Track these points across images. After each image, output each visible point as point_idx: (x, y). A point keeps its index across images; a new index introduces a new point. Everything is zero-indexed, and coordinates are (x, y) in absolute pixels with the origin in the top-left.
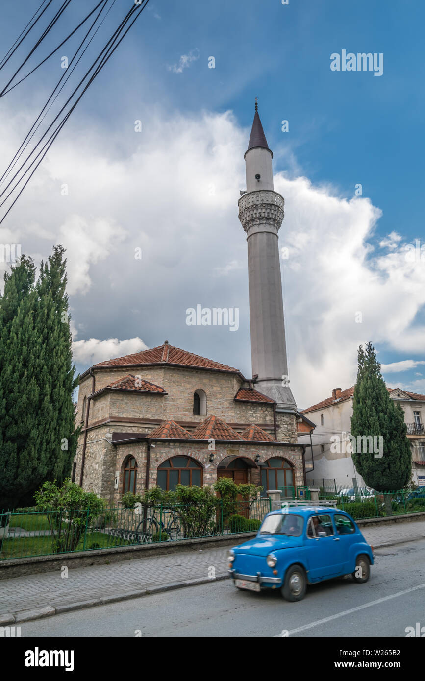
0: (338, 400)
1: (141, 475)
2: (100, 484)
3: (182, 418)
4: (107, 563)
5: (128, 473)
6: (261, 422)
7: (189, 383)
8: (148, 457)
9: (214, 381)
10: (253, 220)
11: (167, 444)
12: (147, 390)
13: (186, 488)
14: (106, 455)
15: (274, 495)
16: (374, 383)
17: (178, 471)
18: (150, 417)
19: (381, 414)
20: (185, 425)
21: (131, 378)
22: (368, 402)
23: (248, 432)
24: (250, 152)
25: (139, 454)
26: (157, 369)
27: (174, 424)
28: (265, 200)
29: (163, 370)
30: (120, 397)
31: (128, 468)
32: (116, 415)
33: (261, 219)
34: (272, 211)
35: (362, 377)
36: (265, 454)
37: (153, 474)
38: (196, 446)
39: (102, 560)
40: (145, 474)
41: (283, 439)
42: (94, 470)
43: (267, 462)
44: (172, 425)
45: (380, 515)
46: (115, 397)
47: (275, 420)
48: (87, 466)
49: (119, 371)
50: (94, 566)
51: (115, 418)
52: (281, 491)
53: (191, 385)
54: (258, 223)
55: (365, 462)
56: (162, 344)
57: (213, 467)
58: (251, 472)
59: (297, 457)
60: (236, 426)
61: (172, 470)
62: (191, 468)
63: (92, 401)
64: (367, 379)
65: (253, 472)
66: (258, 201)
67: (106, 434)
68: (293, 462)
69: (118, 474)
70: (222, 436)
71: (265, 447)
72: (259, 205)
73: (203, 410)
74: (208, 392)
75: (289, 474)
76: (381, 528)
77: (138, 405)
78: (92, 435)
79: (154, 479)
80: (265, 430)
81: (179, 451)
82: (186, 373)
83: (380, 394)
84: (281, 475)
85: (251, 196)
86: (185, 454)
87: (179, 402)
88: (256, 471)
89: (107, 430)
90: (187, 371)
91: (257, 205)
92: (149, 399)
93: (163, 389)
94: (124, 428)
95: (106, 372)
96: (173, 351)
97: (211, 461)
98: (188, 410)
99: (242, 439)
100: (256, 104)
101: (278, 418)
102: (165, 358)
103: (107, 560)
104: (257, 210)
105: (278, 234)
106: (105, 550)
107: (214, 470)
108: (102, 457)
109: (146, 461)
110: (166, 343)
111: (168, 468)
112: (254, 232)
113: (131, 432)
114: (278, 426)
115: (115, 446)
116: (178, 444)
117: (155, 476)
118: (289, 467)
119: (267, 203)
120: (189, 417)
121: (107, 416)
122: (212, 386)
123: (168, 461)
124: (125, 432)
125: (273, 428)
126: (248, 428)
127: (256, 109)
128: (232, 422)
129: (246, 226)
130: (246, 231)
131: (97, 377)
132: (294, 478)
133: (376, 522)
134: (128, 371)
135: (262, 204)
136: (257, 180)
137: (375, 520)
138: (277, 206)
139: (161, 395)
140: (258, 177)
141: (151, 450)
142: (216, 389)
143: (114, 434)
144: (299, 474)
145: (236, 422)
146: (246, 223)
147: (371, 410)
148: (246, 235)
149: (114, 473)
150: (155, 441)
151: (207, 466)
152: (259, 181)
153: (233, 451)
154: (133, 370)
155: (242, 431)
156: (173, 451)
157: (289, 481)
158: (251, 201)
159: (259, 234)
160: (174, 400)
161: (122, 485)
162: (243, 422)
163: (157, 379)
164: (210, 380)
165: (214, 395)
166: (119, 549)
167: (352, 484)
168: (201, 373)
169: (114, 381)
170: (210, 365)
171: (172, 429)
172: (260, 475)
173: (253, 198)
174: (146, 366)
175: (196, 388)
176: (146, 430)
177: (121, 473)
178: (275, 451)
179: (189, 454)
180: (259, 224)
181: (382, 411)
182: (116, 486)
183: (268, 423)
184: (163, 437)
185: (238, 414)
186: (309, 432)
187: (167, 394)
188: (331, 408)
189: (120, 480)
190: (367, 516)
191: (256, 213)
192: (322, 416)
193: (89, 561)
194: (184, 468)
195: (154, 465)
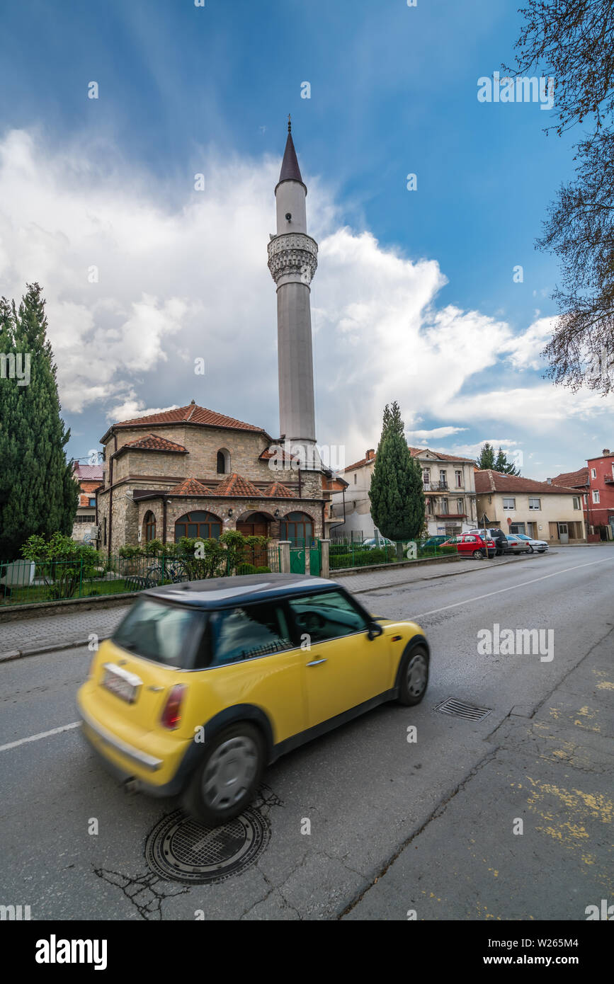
0: (371, 461)
1: (159, 529)
2: (124, 538)
3: (205, 476)
4: (106, 608)
5: (149, 527)
6: (286, 479)
7: (212, 442)
8: (165, 513)
9: (238, 440)
10: (283, 269)
11: (184, 500)
12: (168, 449)
13: (188, 540)
14: (127, 511)
15: (283, 546)
16: (396, 441)
17: (197, 524)
18: (172, 475)
19: (400, 471)
20: (205, 482)
21: (152, 437)
22: (389, 460)
23: (271, 489)
24: (281, 186)
25: (157, 510)
26: (178, 428)
27: (194, 482)
28: (295, 245)
29: (184, 430)
30: (139, 456)
31: (149, 523)
32: (137, 473)
33: (291, 268)
34: (304, 259)
35: (385, 437)
36: (284, 509)
37: (170, 528)
38: (215, 502)
39: (101, 605)
40: (162, 528)
41: (307, 496)
42: (119, 525)
43: (286, 516)
44: (192, 483)
45: (390, 561)
46: (135, 456)
47: (300, 478)
48: (113, 522)
49: (139, 430)
50: (92, 611)
51: (136, 476)
52: (290, 542)
53: (214, 444)
54: (288, 272)
55: (381, 515)
56: (188, 404)
57: (231, 521)
58: (270, 525)
59: (317, 511)
60: (259, 484)
61: (189, 525)
62: (210, 522)
63: (115, 461)
64: (390, 438)
65: (272, 525)
66: (288, 245)
67: (128, 491)
68: (313, 516)
69: (140, 528)
70: (243, 492)
71: (285, 503)
72: (289, 251)
73: (228, 469)
74: (231, 451)
75: (308, 527)
76: (389, 571)
77: (159, 463)
78: (116, 492)
79: (172, 532)
80: (290, 487)
81: (197, 507)
82: (209, 433)
83: (401, 452)
84: (300, 528)
85: (281, 240)
86: (203, 509)
87: (201, 460)
88: (276, 524)
89: (127, 487)
90: (209, 430)
91: (286, 251)
92: (170, 458)
93: (184, 448)
94: (144, 486)
95: (127, 431)
96: (199, 411)
97: (230, 515)
98: (212, 469)
99: (262, 495)
100: (290, 123)
101: (303, 476)
102: (188, 418)
103: (105, 605)
104: (287, 256)
105: (310, 286)
106: (103, 597)
107: (233, 523)
108: (125, 513)
109: (162, 516)
110: (193, 403)
111: (186, 522)
112: (283, 283)
113: (153, 489)
114: (303, 484)
115: (137, 503)
116: (196, 500)
117: (173, 530)
118: (310, 520)
119: (298, 248)
120: (212, 475)
121: (128, 474)
122: (236, 446)
123: (186, 516)
124: (146, 489)
125: (298, 485)
126: (271, 485)
127: (290, 131)
128: (257, 480)
129: (276, 276)
130: (276, 281)
131: (119, 436)
132: (313, 530)
133: (383, 567)
134: (149, 430)
135: (292, 250)
136: (287, 221)
137: (384, 565)
138: (309, 252)
139: (183, 454)
140: (288, 217)
141: (167, 506)
142: (240, 448)
143: (135, 491)
144: (318, 526)
145: (261, 479)
146: (275, 272)
147: (391, 467)
148: (275, 286)
149: (138, 527)
150: (172, 497)
151: (226, 520)
152: (290, 222)
153: (251, 506)
154: (154, 429)
155: (265, 488)
156: (190, 506)
157: (308, 532)
158: (280, 246)
159: (288, 285)
160: (196, 459)
161: (145, 538)
162: (267, 480)
163: (177, 438)
164: (234, 439)
165: (239, 454)
166: (118, 596)
167: (373, 535)
168: (224, 432)
169: (133, 441)
170: (234, 425)
171: (191, 486)
172: (280, 528)
173: (283, 243)
174: (166, 425)
175: (219, 447)
176: (168, 487)
177: (143, 527)
178: (295, 506)
179: (207, 509)
180: (289, 274)
181: (401, 469)
182: (140, 539)
183: (293, 480)
184: (182, 494)
185: (263, 472)
186: (341, 490)
187: (188, 453)
188: (364, 468)
189: (143, 533)
190: (377, 563)
191: (285, 261)
192: (355, 475)
193: (87, 606)
194: (202, 522)
195: (172, 520)
